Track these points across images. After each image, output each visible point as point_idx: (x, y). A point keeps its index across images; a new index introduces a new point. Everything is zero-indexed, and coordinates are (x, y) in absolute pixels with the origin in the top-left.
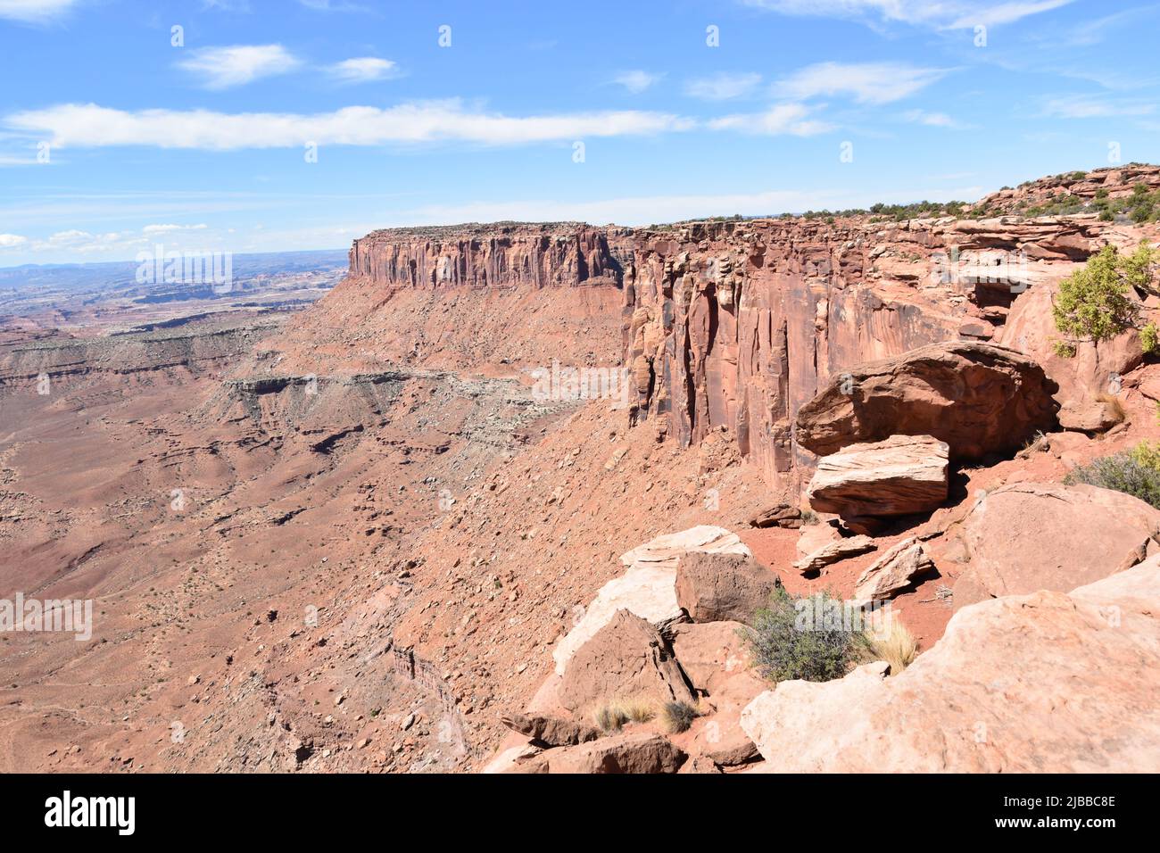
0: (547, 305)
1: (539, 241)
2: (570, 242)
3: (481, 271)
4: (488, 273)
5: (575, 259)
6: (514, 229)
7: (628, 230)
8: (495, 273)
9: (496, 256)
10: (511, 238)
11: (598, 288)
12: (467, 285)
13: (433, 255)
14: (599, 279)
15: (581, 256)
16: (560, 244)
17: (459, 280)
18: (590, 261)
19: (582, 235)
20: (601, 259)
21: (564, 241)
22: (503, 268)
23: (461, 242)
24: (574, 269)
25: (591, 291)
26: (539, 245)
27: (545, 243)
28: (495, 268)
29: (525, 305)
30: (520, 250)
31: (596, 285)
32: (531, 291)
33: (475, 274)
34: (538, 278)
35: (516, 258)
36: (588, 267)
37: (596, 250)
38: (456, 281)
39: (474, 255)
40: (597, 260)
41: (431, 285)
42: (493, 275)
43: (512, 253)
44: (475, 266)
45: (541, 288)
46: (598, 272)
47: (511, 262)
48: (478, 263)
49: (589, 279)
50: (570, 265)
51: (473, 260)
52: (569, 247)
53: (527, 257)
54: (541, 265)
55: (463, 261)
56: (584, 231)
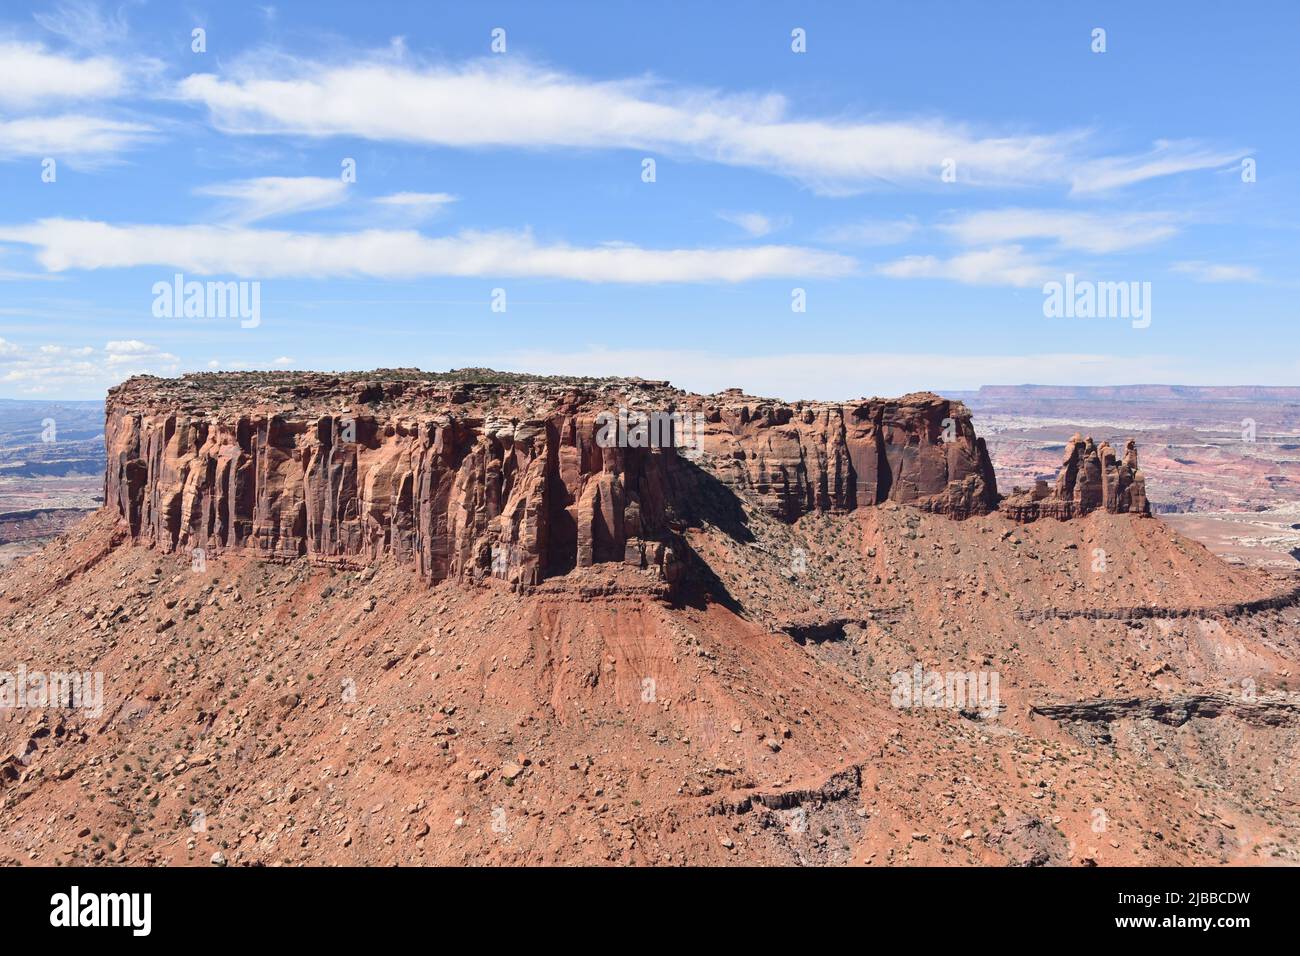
0: (425, 651)
1: (439, 432)
2: (528, 443)
3: (292, 511)
4: (310, 518)
5: (534, 500)
6: (397, 391)
7: (777, 407)
8: (327, 519)
9: (332, 468)
10: (381, 416)
11: (600, 604)
12: (252, 551)
13: (181, 453)
14: (608, 573)
15: (555, 494)
16: (498, 445)
17: (232, 534)
18: (582, 509)
19: (566, 423)
20: (619, 504)
21: (509, 440)
22: (347, 507)
23: (244, 422)
24: (527, 533)
25: (573, 613)
26: (438, 446)
27: (459, 437)
28: (328, 504)
29: (375, 635)
30: (397, 456)
31: (595, 593)
32: (408, 589)
33: (275, 517)
34: (427, 550)
35: (381, 480)
36: (576, 530)
37: (604, 477)
38: (224, 535)
39: (277, 461)
40: (607, 509)
41: (165, 541)
42: (319, 527)
43: (374, 463)
44: (275, 495)
45: (435, 582)
46: (607, 548)
47: (369, 493)
48: (287, 486)
49: (577, 572)
50: (516, 517)
51: (274, 475)
52: (523, 461)
53: (410, 479)
54: (439, 509)
55: (247, 477)
56: (573, 410)
